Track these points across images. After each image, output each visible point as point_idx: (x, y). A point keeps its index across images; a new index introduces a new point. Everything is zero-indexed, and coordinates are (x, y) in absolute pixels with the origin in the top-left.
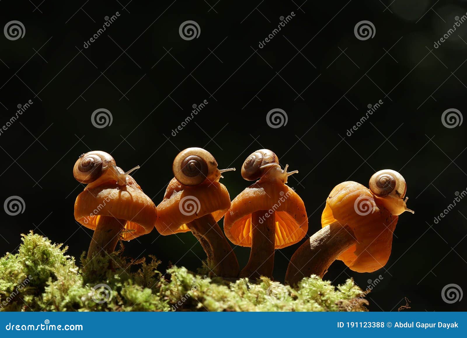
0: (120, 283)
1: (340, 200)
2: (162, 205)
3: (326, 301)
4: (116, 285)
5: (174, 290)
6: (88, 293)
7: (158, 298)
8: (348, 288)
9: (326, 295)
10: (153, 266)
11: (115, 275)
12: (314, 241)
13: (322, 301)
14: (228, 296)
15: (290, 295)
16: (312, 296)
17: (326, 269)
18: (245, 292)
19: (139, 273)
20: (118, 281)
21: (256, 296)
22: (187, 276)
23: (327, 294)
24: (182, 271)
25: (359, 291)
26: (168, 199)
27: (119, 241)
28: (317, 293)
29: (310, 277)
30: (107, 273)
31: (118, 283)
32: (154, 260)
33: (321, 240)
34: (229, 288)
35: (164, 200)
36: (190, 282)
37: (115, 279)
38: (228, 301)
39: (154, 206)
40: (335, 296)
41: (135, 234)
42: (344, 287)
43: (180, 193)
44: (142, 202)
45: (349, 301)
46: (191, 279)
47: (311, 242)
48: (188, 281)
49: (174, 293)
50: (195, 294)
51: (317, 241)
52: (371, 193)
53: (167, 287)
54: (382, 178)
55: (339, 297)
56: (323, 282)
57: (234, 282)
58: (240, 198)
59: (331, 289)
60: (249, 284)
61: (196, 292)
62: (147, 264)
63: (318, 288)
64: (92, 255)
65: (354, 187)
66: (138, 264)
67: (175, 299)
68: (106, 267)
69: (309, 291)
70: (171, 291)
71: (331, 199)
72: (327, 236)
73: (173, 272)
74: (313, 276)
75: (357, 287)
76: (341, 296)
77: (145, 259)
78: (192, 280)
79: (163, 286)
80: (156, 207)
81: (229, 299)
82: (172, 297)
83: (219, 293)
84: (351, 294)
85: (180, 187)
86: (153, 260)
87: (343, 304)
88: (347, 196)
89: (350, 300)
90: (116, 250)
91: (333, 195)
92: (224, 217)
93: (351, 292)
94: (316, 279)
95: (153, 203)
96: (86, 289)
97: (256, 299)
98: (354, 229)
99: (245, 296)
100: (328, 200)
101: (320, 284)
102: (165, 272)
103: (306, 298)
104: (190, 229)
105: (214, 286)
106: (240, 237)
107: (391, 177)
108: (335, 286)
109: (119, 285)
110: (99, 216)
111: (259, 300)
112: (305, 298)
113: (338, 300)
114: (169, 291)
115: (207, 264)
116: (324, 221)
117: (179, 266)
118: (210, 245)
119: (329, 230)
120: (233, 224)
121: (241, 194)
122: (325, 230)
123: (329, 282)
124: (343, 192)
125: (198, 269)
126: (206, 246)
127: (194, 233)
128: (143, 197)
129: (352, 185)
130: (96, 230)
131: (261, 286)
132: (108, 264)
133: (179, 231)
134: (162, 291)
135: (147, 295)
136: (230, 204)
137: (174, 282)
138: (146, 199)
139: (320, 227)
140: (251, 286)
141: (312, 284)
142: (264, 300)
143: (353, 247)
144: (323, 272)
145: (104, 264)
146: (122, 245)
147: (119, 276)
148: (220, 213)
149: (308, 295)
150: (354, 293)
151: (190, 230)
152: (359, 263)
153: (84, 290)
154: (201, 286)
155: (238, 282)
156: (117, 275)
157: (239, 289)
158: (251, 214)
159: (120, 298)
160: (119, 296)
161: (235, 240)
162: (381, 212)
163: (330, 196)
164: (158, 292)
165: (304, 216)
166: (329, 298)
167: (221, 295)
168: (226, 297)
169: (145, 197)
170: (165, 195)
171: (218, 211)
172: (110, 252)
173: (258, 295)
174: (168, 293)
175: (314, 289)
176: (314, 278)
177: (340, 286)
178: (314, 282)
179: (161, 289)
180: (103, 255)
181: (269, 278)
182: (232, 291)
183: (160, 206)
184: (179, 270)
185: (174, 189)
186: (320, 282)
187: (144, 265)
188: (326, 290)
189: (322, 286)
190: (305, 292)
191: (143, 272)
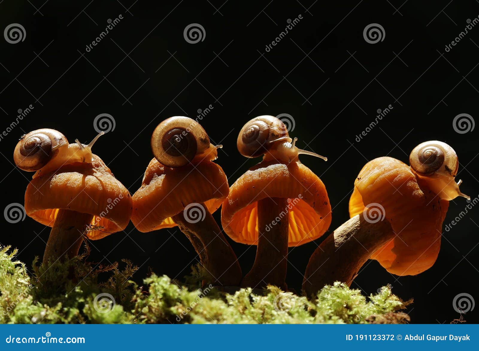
0: (83, 298)
1: (372, 182)
2: (139, 193)
3: (354, 316)
4: (77, 301)
5: (153, 306)
6: (41, 311)
7: (133, 317)
8: (384, 298)
9: (355, 308)
10: (128, 273)
11: (76, 288)
12: (339, 236)
13: (349, 316)
14: (224, 313)
15: (306, 308)
16: (335, 311)
17: (356, 273)
18: (248, 307)
19: (110, 283)
20: (80, 295)
21: (261, 311)
22: (170, 287)
23: (355, 306)
24: (163, 281)
25: (397, 301)
26: (147, 186)
27: (83, 241)
28: (342, 306)
29: (333, 285)
30: (66, 285)
31: (80, 298)
32: (129, 266)
33: (348, 235)
34: (226, 301)
35: (142, 187)
36: (174, 295)
37: (76, 292)
38: (224, 319)
39: (128, 195)
40: (366, 310)
41: (105, 231)
42: (378, 297)
43: (163, 177)
44: (111, 190)
45: (383, 316)
46: (175, 291)
47: (335, 238)
48: (171, 294)
49: (153, 310)
50: (180, 311)
51: (343, 236)
52: (412, 172)
53: (144, 302)
54: (426, 151)
55: (372, 310)
56: (350, 292)
57: (233, 293)
58: (241, 182)
59: (361, 300)
60: (252, 295)
61: (181, 308)
62: (120, 271)
63: (343, 299)
64: (48, 261)
65: (390, 164)
66: (108, 271)
67: (155, 318)
68: (65, 277)
69: (331, 303)
70: (150, 307)
71: (361, 181)
72: (356, 229)
73: (152, 282)
74: (336, 284)
75: (394, 297)
76: (375, 309)
77: (117, 264)
78: (177, 292)
79: (139, 300)
80: (132, 196)
81: (225, 317)
82: (151, 316)
83: (212, 309)
84: (387, 307)
85: (162, 169)
86: (127, 266)
87: (377, 319)
88: (381, 177)
89: (385, 315)
90: (80, 253)
91: (363, 175)
92: (221, 207)
93: (387, 303)
94: (341, 286)
95: (126, 191)
96: (39, 306)
97: (261, 316)
98: (391, 220)
99: (247, 312)
100: (357, 182)
101: (346, 294)
102: (142, 281)
103: (328, 313)
104: (177, 223)
105: (205, 301)
106: (243, 232)
107: (437, 149)
108: (365, 297)
109: (82, 300)
110: (57, 210)
111: (266, 316)
112: (326, 313)
113: (370, 314)
114: (147, 307)
115: (197, 270)
116: (352, 209)
117: (160, 275)
118: (203, 243)
119: (359, 221)
120: (233, 216)
121: (243, 177)
122: (354, 221)
123: (358, 291)
124: (376, 171)
125: (185, 277)
126: (199, 245)
127: (182, 229)
128: (113, 184)
129: (387, 162)
130: (54, 227)
131: (269, 299)
132: (68, 272)
133: (162, 225)
134: (138, 307)
135: (117, 314)
136: (228, 191)
137: (153, 295)
138: (117, 186)
139: (347, 217)
140: (255, 298)
141: (335, 294)
142: (272, 317)
143: (390, 243)
144: (352, 277)
145: (62, 272)
146: (87, 247)
147: (81, 289)
148: (216, 202)
149: (330, 309)
150: (391, 305)
151: (177, 225)
152: (398, 263)
153: (36, 307)
154: (188, 301)
155: (238, 293)
156: (79, 287)
157: (239, 302)
158: (256, 203)
159: (83, 318)
160: (80, 316)
161: (237, 236)
162: (426, 197)
163: (359, 177)
164: (133, 309)
165: (326, 204)
166: (358, 312)
167: (215, 311)
168: (221, 315)
169: (116, 183)
170: (143, 180)
171: (213, 200)
172: (71, 256)
173: (264, 310)
174: (146, 310)
175: (338, 300)
176: (338, 286)
177: (373, 296)
178: (338, 291)
179: (137, 305)
180: (63, 260)
181: (278, 287)
182: (229, 305)
183: (137, 194)
184: (159, 279)
185: (154, 172)
186: (347, 291)
187: (117, 272)
188: (354, 301)
189: (348, 296)
190: (327, 305)
191: (115, 281)
